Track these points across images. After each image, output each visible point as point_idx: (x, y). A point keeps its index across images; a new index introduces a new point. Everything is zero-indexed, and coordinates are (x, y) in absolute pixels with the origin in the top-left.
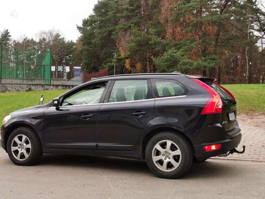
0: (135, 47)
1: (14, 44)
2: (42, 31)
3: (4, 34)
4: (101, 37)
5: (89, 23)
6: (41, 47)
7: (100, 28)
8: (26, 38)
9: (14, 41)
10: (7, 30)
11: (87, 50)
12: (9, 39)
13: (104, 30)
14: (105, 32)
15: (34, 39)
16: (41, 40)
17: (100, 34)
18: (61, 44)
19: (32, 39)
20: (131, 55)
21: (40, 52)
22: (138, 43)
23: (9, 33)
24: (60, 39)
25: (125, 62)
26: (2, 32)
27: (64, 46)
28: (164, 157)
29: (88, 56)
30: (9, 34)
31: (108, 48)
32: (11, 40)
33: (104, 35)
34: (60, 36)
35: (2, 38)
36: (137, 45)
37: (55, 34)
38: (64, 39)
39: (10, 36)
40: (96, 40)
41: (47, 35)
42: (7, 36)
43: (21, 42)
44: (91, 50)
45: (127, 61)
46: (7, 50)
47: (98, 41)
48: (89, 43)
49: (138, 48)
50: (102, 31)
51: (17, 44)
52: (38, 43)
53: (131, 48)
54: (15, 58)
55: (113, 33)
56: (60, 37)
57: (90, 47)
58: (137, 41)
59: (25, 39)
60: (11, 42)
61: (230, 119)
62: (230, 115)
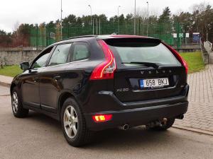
1: (173, 18)
6: (195, 18)
8: (183, 12)
9: (174, 15)
10: (168, 7)
12: (169, 14)
16: (194, 12)
21: (194, 23)
23: (169, 9)
24: (211, 10)
26: (164, 9)
32: (171, 15)
34: (211, 7)
35: (165, 13)
39: (170, 12)
42: (167, 12)
43: (179, 16)
46: (169, 23)
51: (176, 18)
60: (171, 17)
61: (142, 86)
62: (145, 81)
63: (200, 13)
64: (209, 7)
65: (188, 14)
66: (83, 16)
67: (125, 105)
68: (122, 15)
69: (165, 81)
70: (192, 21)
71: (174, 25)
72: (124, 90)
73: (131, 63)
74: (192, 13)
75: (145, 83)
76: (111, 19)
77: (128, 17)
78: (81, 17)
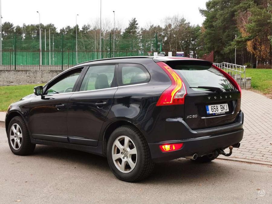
0: (254, 27)
1: (141, 32)
2: (168, 17)
3: (132, 22)
4: (223, 19)
5: (212, 5)
6: (167, 33)
7: (222, 9)
8: (153, 26)
9: (142, 29)
10: (135, 19)
11: (210, 34)
12: (136, 27)
13: (226, 11)
14: (227, 13)
15: (160, 26)
16: (166, 26)
17: (221, 16)
18: (186, 29)
19: (159, 26)
20: (252, 36)
21: (166, 39)
22: (258, 23)
23: (136, 21)
24: (186, 24)
25: (246, 45)
26: (130, 21)
27: (189, 31)
28: (123, 156)
29: (210, 40)
30: (137, 23)
31: (230, 30)
32: (138, 28)
33: (226, 16)
34: (185, 20)
35: (131, 26)
36: (257, 25)
37: (180, 19)
38: (190, 23)
39: (137, 24)
40: (218, 23)
41: (172, 21)
42: (134, 24)
43: (148, 29)
44: (213, 33)
45: (249, 43)
46: (136, 38)
47: (219, 23)
48: (211, 26)
49: (258, 28)
50: (223, 13)
51: (144, 32)
52: (164, 30)
53: (250, 29)
54: (143, 46)
55: (235, 13)
56: (186, 22)
57: (212, 30)
58: (256, 20)
59: (151, 27)
60: (138, 30)
61: (208, 112)
62: (210, 107)
63: (173, 27)
64: (183, 20)
65: (159, 29)
66: (24, 25)
67: (195, 132)
68: (77, 26)
69: (225, 108)
70: (164, 37)
71: (142, 41)
72: (194, 116)
73: (199, 87)
74: (163, 27)
75: (211, 110)
76: (62, 31)
77: (85, 28)
78: (21, 26)
